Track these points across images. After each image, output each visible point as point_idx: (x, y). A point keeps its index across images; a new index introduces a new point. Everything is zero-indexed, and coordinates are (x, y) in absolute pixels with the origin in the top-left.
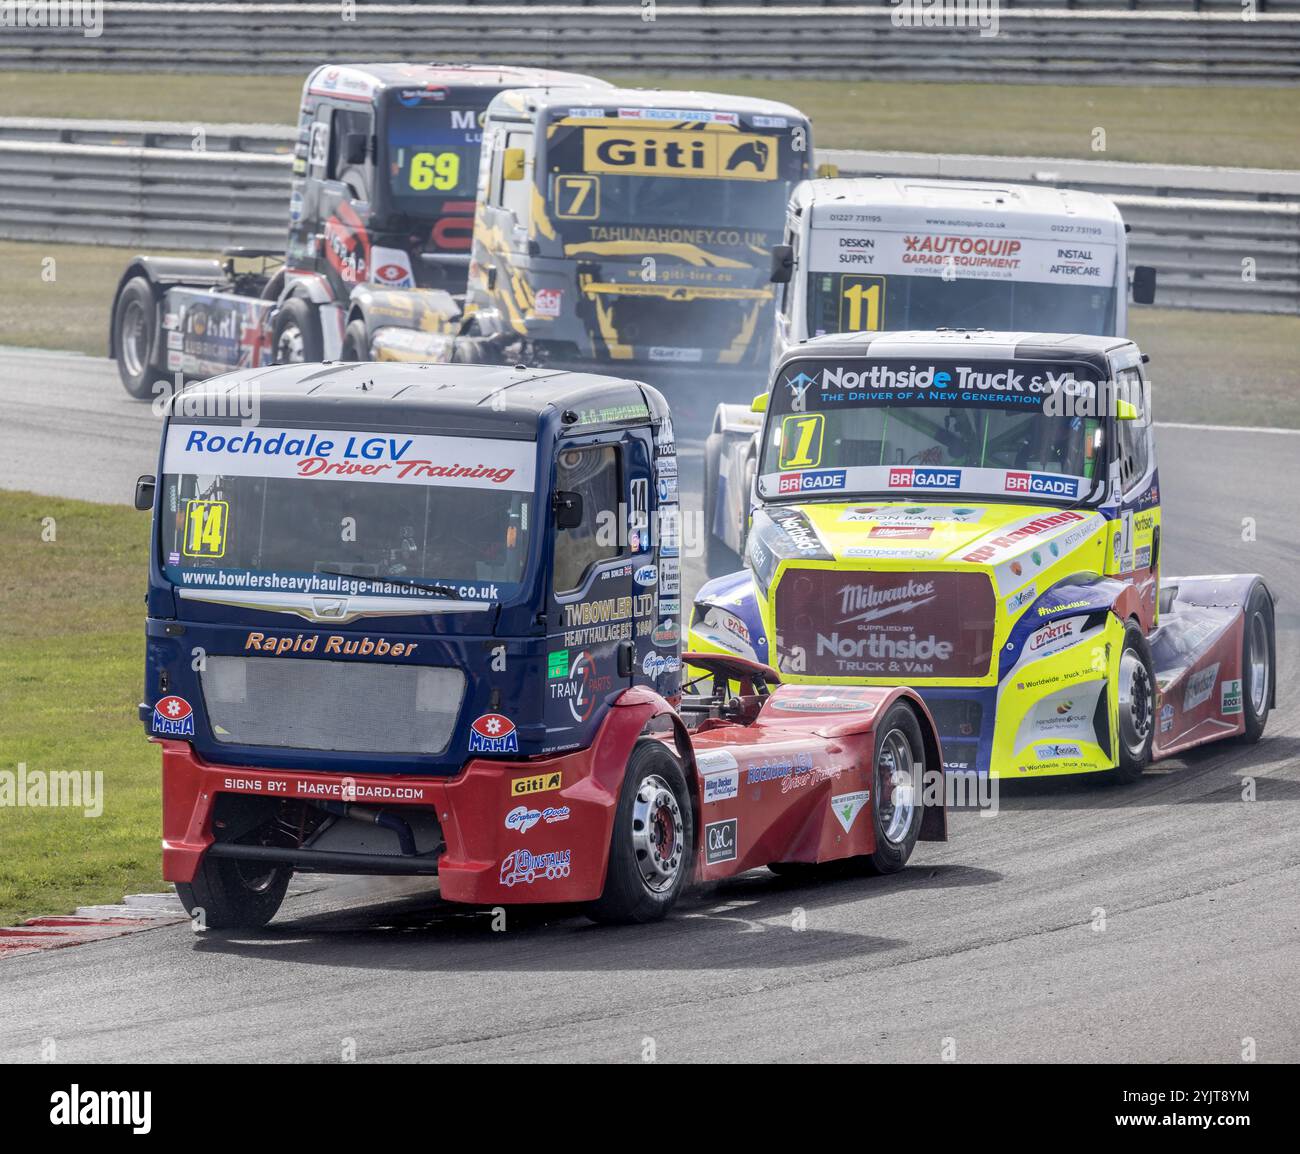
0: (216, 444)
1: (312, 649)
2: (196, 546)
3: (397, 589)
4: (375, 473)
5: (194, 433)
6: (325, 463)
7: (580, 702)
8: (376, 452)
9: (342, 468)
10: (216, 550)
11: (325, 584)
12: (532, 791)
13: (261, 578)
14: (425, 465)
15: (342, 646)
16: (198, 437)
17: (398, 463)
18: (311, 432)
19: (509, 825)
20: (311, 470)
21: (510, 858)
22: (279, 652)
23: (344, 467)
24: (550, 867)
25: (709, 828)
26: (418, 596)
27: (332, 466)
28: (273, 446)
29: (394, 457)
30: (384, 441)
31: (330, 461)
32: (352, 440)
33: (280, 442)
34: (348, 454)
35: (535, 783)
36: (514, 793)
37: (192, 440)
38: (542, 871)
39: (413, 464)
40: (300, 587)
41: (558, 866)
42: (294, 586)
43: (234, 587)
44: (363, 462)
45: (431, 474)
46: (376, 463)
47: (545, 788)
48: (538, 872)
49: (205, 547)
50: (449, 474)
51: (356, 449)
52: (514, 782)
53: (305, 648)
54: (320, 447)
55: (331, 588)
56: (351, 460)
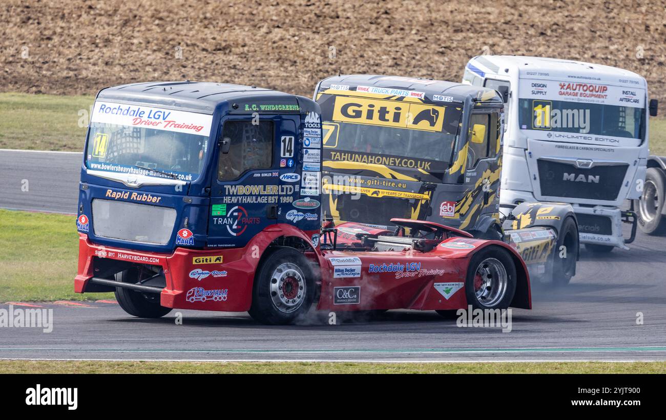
1: (127, 198)
2: (97, 153)
3: (158, 174)
4: (158, 125)
6: (140, 121)
7: (235, 227)
11: (135, 171)
12: (205, 263)
13: (115, 167)
14: (173, 123)
15: (137, 197)
16: (103, 107)
17: (165, 121)
18: (138, 107)
19: (191, 276)
20: (136, 123)
21: (191, 290)
22: (116, 198)
23: (147, 123)
24: (215, 296)
25: (337, 289)
26: (164, 178)
27: (144, 122)
29: (164, 119)
31: (143, 119)
32: (151, 111)
34: (149, 117)
35: (206, 260)
36: (194, 263)
38: (212, 297)
39: (170, 122)
40: (127, 171)
41: (220, 296)
42: (125, 171)
43: (106, 170)
44: (153, 120)
45: (175, 127)
46: (157, 121)
47: (213, 262)
48: (208, 297)
49: (99, 153)
50: (181, 127)
51: (152, 115)
52: (194, 259)
53: (125, 197)
54: (140, 114)
56: (150, 119)
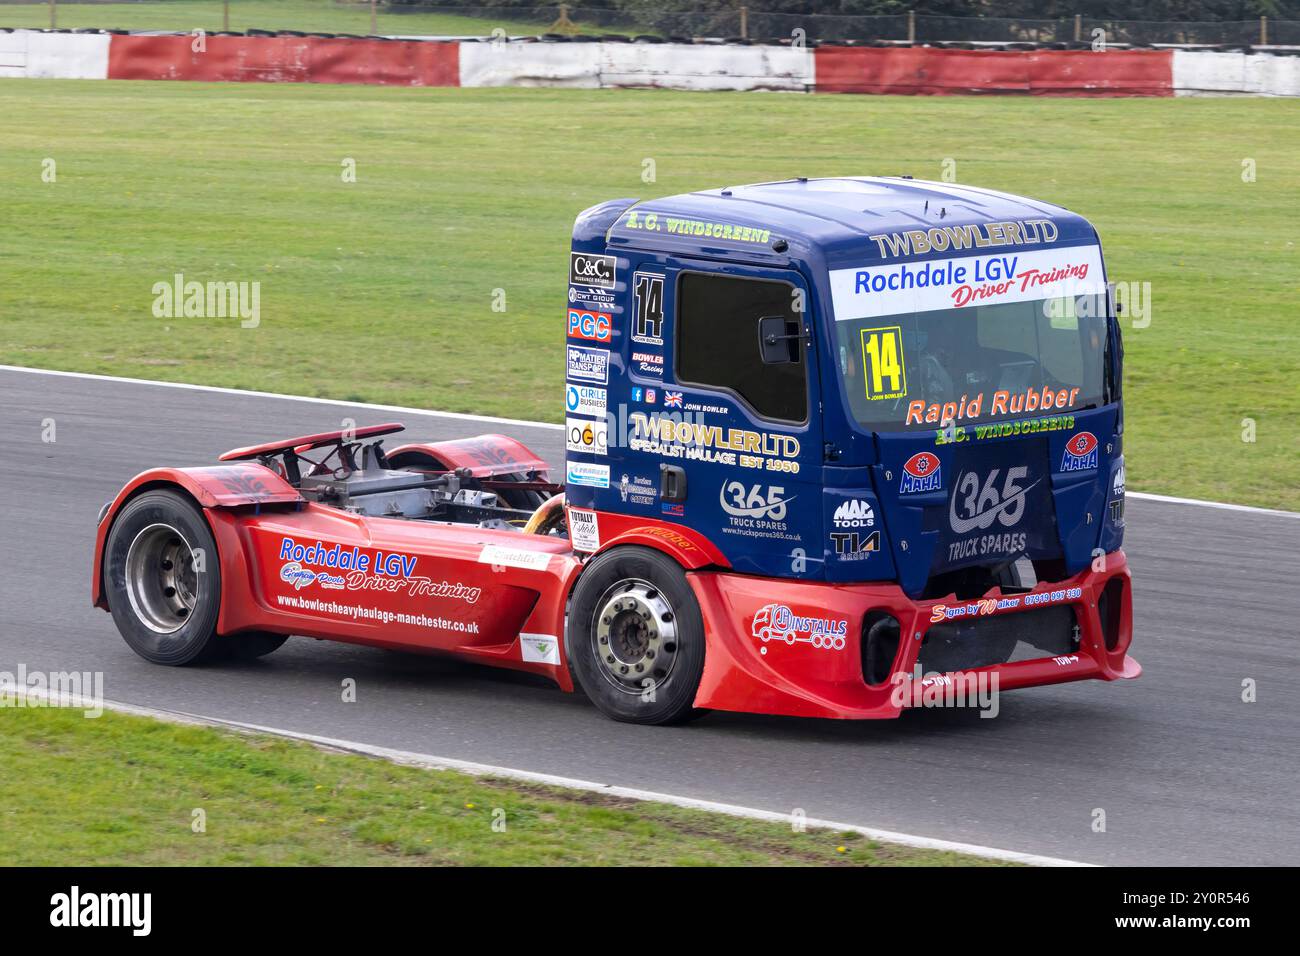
0: (879, 283)
5: (858, 275)
9: (982, 291)
28: (923, 279)
30: (999, 261)
33: (927, 273)
37: (858, 283)
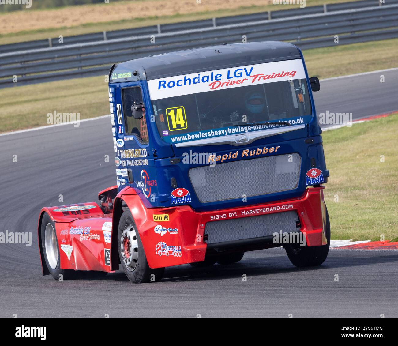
1: (237, 156)
2: (174, 126)
3: (264, 126)
4: (242, 83)
6: (220, 83)
8: (240, 74)
10: (184, 126)
11: (234, 130)
13: (206, 133)
14: (261, 76)
16: (162, 83)
17: (250, 77)
18: (211, 72)
20: (215, 87)
22: (222, 161)
23: (229, 83)
26: (273, 128)
27: (223, 84)
29: (248, 75)
31: (222, 81)
32: (229, 72)
34: (228, 78)
39: (256, 76)
40: (223, 133)
42: (221, 134)
44: (236, 79)
45: (264, 79)
46: (241, 79)
49: (179, 126)
50: (272, 77)
51: (231, 75)
53: (233, 157)
54: (216, 77)
55: (237, 132)
56: (231, 80)
